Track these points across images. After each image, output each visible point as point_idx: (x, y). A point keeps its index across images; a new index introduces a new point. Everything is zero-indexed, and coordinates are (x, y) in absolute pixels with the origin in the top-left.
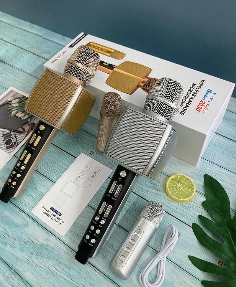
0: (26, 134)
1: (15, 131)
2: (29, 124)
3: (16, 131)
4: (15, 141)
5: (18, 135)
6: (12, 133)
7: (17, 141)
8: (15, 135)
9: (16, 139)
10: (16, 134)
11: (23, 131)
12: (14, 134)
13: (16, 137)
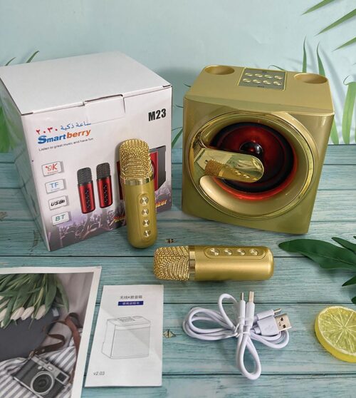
0: (72, 342)
1: (38, 352)
2: (62, 319)
3: (43, 350)
4: (57, 372)
5: (53, 356)
6: (35, 359)
7: (62, 369)
8: (47, 359)
9: (57, 366)
10: (47, 356)
11: (60, 341)
12: (42, 360)
13: (52, 362)
